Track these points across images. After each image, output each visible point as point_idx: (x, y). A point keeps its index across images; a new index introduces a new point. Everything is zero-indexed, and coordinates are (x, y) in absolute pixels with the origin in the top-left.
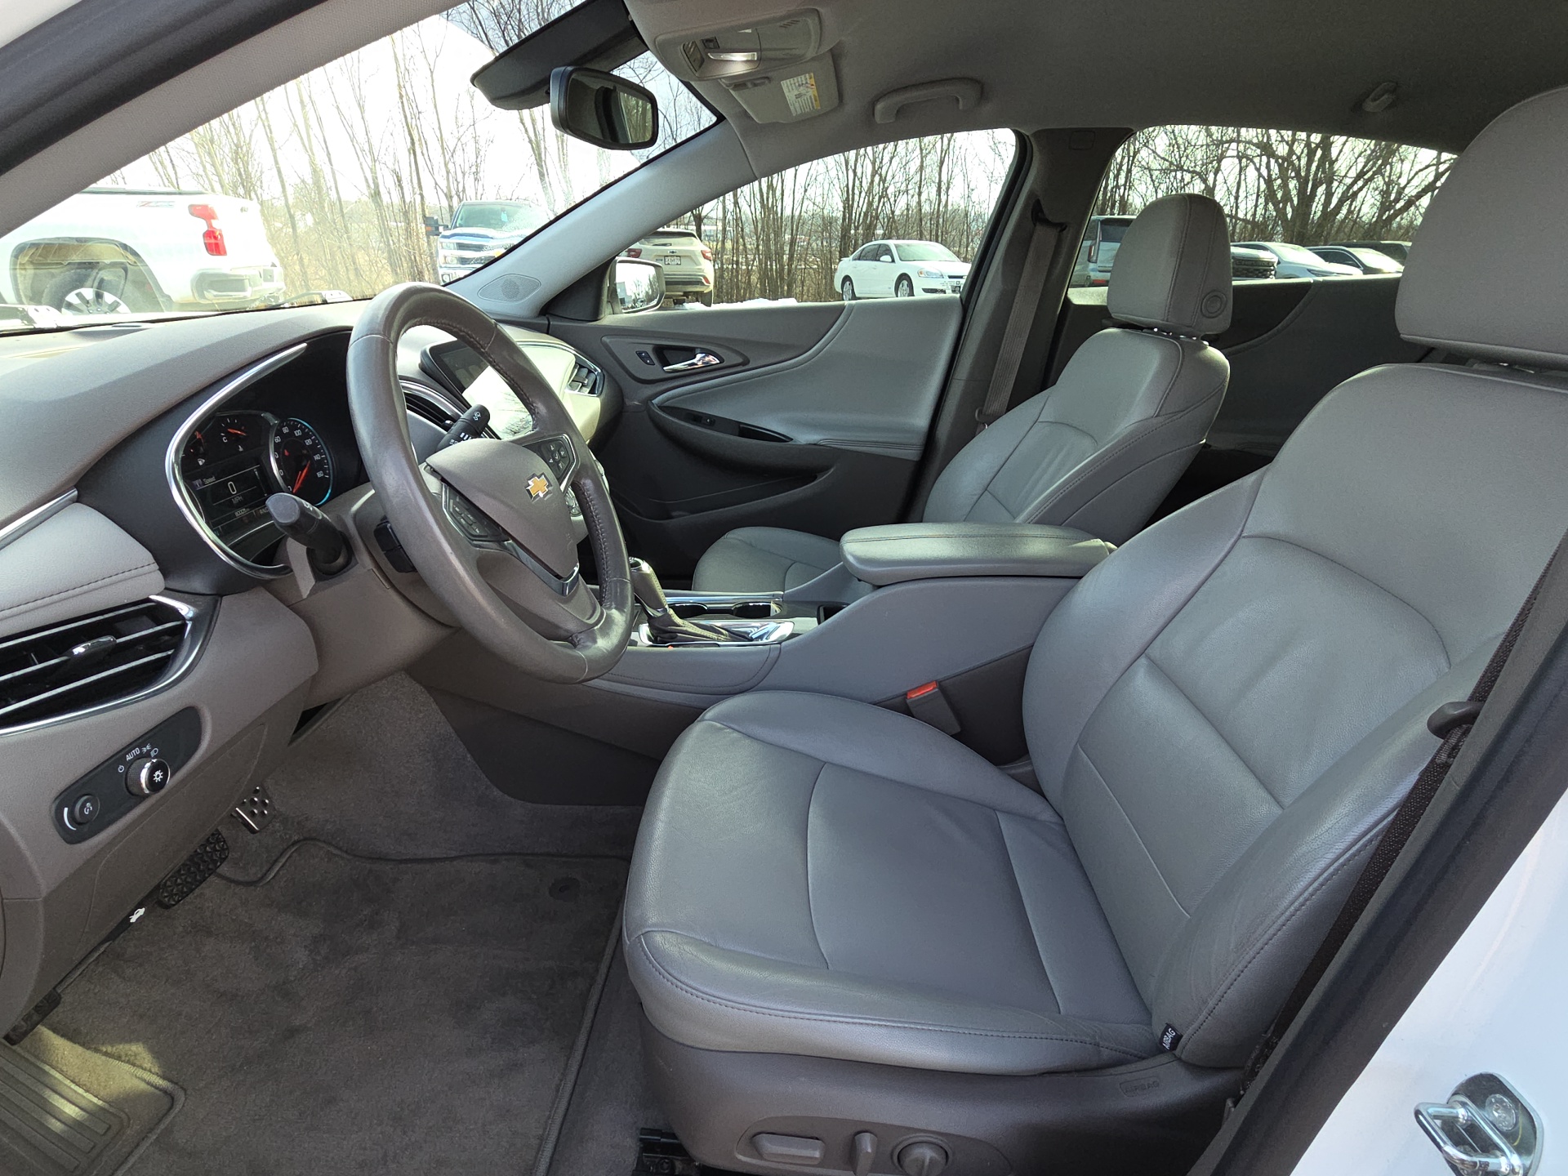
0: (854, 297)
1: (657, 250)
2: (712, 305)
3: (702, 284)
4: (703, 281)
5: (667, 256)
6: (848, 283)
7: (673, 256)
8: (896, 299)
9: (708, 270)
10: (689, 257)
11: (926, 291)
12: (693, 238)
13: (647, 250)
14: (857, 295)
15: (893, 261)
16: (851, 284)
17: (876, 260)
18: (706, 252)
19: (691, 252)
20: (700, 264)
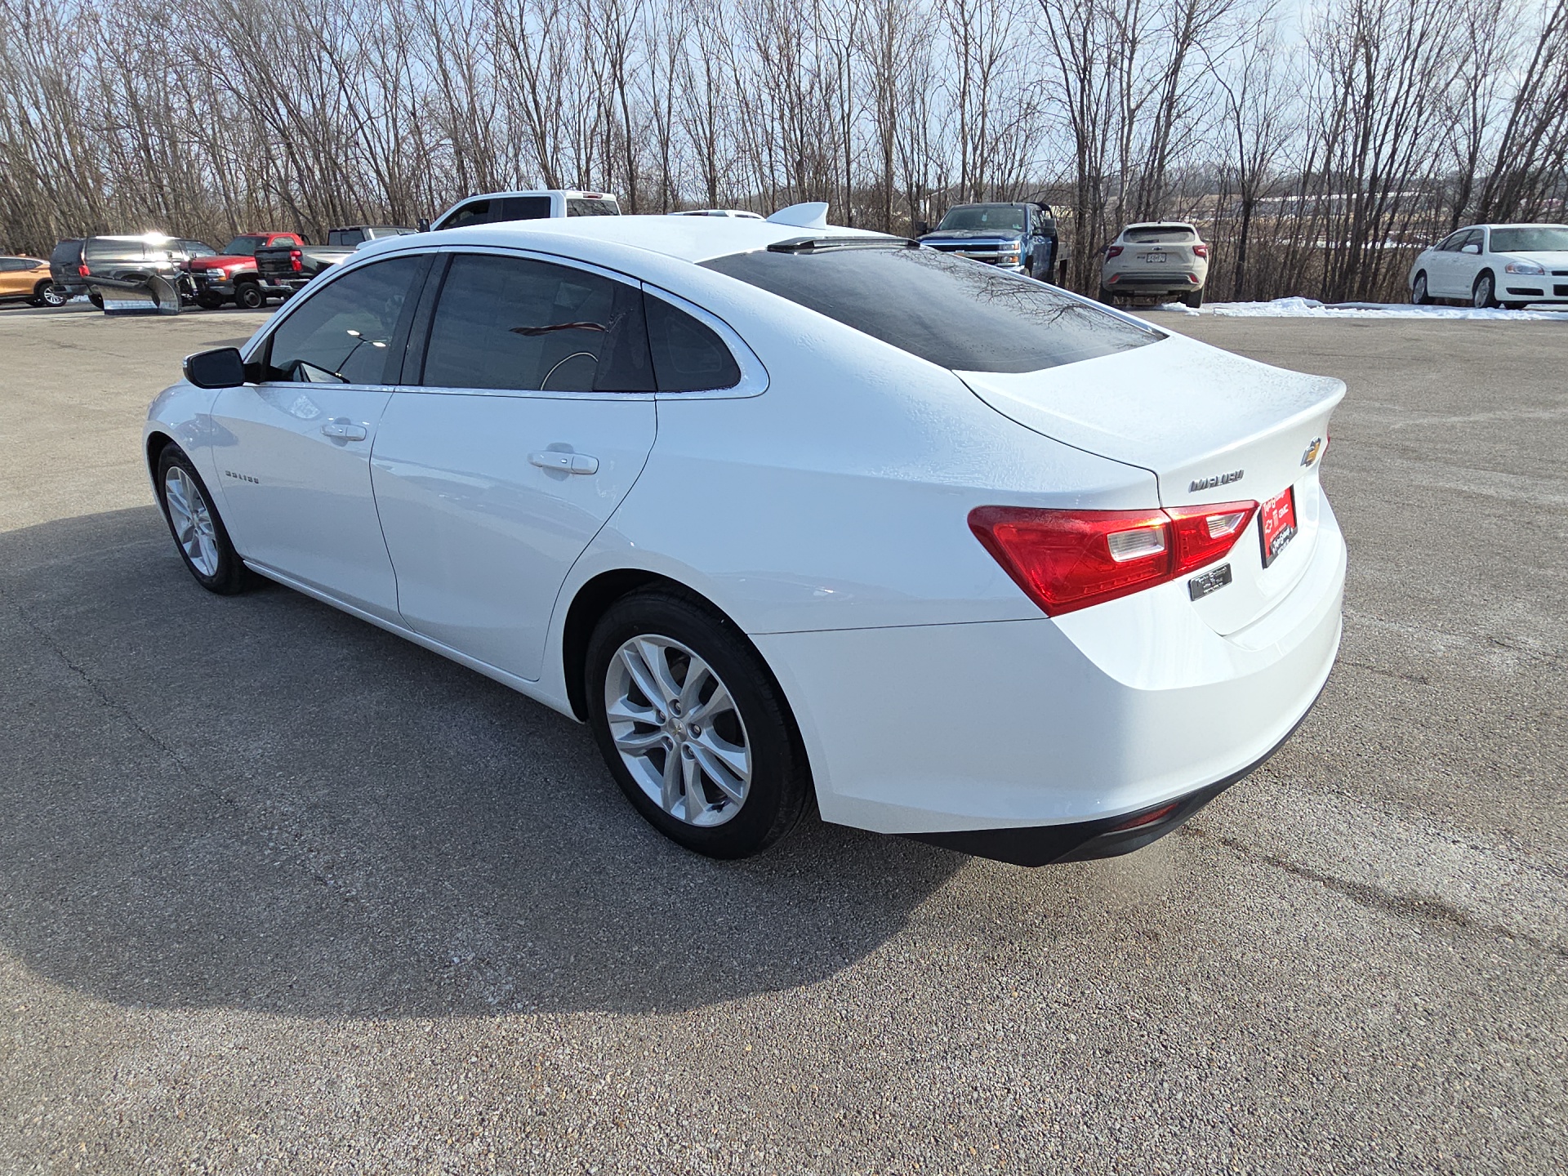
1: (1141, 247)
2: (1202, 305)
3: (1188, 282)
4: (1190, 279)
5: (1151, 253)
7: (1158, 253)
9: (1201, 268)
10: (1178, 254)
11: (1512, 291)
12: (1189, 233)
13: (1128, 247)
15: (1480, 252)
16: (1426, 280)
17: (1459, 250)
18: (1200, 247)
19: (1182, 248)
20: (1188, 261)
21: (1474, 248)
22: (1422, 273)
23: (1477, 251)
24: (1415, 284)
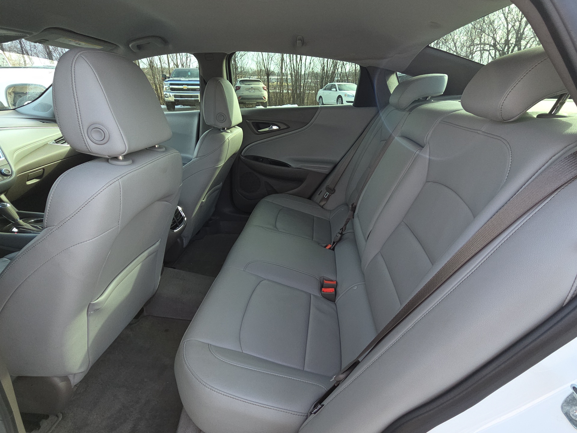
0: (323, 104)
1: (246, 87)
2: (267, 106)
4: (263, 98)
5: (250, 89)
6: (321, 99)
7: (252, 89)
8: (337, 105)
9: (265, 94)
10: (258, 89)
11: (348, 102)
12: (260, 82)
13: (243, 87)
14: (324, 103)
15: (336, 91)
16: (322, 99)
17: (331, 90)
18: (264, 87)
19: (259, 87)
20: (262, 92)
21: (334, 89)
22: (321, 97)
23: (335, 90)
24: (319, 101)
